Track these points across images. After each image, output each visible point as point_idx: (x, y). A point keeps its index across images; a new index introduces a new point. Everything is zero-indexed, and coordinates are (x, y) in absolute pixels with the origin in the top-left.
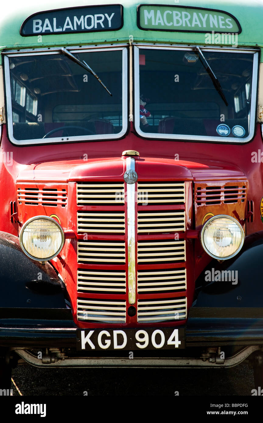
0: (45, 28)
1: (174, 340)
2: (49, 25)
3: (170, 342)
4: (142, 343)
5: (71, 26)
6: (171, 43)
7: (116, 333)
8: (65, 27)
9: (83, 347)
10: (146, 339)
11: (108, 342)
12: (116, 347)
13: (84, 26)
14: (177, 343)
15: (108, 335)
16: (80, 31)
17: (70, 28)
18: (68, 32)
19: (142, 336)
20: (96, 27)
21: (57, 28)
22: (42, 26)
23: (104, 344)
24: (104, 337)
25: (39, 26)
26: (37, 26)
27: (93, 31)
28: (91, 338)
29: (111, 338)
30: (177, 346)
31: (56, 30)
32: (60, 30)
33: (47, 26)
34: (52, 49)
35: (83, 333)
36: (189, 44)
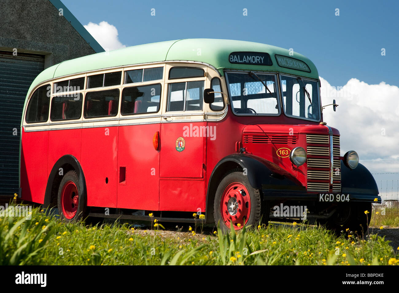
0: (235, 60)
1: (347, 199)
2: (237, 59)
3: (346, 200)
4: (338, 200)
5: (246, 60)
6: (290, 74)
7: (331, 195)
8: (244, 60)
9: (320, 201)
10: (339, 198)
11: (328, 199)
12: (330, 201)
13: (252, 61)
14: (348, 200)
15: (328, 196)
16: (250, 63)
17: (246, 61)
18: (245, 63)
19: (338, 197)
20: (257, 62)
21: (240, 60)
22: (234, 58)
23: (327, 199)
24: (327, 197)
25: (232, 58)
26: (231, 58)
27: (255, 64)
28: (323, 197)
29: (329, 197)
30: (348, 201)
31: (240, 61)
32: (241, 62)
33: (236, 59)
34: (245, 71)
35: (320, 195)
36: (296, 75)
